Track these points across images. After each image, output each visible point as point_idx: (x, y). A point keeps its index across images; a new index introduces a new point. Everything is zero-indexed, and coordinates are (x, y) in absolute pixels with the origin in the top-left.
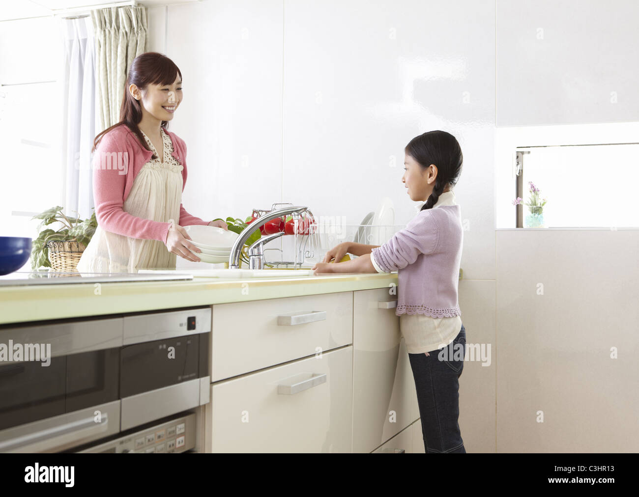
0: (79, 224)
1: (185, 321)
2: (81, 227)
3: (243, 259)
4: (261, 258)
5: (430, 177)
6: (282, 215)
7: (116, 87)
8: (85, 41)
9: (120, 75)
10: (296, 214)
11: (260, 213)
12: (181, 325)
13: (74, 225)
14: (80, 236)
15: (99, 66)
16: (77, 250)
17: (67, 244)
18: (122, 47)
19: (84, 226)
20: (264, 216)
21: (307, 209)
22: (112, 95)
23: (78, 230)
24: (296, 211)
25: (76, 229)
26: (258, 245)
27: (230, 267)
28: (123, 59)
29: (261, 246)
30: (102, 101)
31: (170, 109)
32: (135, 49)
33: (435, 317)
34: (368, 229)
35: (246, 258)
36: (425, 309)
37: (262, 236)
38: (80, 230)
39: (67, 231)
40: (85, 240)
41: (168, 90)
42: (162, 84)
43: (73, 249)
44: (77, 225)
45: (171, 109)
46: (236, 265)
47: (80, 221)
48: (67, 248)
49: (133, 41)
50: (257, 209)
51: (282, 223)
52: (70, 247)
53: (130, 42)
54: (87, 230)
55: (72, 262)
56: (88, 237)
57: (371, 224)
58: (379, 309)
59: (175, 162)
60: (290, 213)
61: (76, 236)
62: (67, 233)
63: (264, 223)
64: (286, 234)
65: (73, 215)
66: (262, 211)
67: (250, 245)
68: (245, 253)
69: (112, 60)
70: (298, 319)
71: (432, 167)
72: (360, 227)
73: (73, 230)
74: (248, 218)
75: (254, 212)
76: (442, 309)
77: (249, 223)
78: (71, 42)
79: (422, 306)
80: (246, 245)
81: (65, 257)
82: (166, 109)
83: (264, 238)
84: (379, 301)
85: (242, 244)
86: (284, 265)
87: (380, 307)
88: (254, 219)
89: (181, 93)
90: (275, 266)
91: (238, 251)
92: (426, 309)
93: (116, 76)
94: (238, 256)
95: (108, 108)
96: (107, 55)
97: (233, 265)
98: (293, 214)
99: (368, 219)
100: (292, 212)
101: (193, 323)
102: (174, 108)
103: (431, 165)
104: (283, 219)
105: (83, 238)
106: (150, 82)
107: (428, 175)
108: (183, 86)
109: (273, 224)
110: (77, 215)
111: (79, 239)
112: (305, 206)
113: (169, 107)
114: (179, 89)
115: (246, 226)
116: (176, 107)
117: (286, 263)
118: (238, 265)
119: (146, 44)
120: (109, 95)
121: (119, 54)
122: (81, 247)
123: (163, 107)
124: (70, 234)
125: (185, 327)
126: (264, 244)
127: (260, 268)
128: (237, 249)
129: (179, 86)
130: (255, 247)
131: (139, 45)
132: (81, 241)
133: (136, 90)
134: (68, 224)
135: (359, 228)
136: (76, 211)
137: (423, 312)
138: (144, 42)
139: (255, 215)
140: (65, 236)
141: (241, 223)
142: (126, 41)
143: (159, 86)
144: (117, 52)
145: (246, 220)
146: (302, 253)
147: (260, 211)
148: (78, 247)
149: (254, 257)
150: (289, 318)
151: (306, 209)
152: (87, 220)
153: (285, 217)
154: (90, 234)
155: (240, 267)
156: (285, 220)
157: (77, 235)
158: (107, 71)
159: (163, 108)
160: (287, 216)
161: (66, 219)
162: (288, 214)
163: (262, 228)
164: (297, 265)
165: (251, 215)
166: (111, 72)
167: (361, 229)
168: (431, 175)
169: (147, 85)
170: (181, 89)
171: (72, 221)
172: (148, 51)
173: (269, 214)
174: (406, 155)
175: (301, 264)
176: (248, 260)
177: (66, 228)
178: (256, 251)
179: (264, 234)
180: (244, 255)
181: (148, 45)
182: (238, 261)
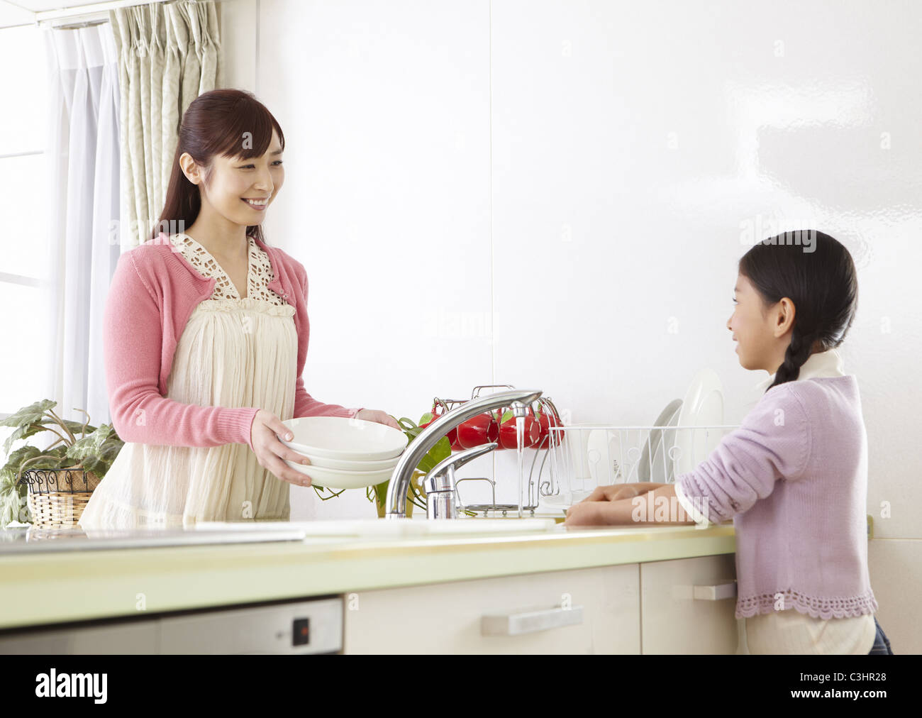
0: (87, 435)
1: (288, 627)
2: (91, 441)
3: (416, 500)
4: (452, 496)
5: (779, 324)
6: (494, 408)
7: (161, 160)
8: (100, 70)
9: (168, 137)
10: (519, 404)
11: (449, 405)
12: (280, 636)
13: (78, 436)
14: (91, 459)
15: (127, 119)
16: (84, 487)
17: (63, 476)
18: (172, 81)
19: (97, 439)
20: (456, 411)
21: (542, 396)
22: (152, 177)
23: (86, 447)
24: (520, 400)
25: (82, 444)
26: (445, 471)
27: (388, 516)
28: (173, 104)
29: (450, 471)
30: (132, 188)
31: (256, 203)
32: (196, 83)
33: (815, 617)
34: (670, 434)
35: (421, 497)
36: (795, 598)
37: (453, 453)
38: (90, 448)
39: (63, 450)
40: (101, 468)
41: (252, 167)
42: (241, 156)
43: (76, 486)
44: (83, 437)
45: (260, 203)
46: (399, 511)
47: (91, 430)
48: (64, 485)
49: (192, 68)
50: (443, 397)
51: (494, 426)
52: (70, 481)
53: (187, 70)
54: (103, 447)
55: (75, 512)
56: (105, 462)
57: (676, 425)
58: (696, 601)
59: (277, 301)
60: (508, 403)
61: (81, 458)
62: (63, 454)
63: (456, 424)
64: (500, 447)
65: (76, 418)
66: (453, 402)
67: (428, 471)
68: (418, 487)
69: (152, 108)
70: (524, 623)
71: (784, 303)
72: (653, 430)
73: (76, 448)
74: (425, 417)
75: (437, 403)
76: (828, 600)
77: (424, 427)
78: (72, 73)
79: (789, 592)
80: (421, 472)
81: (58, 501)
82: (248, 203)
83: (457, 455)
84: (694, 585)
85: (412, 469)
86: (498, 512)
87: (697, 597)
88: (436, 417)
89: (282, 169)
90: (480, 513)
91: (404, 482)
92: (799, 598)
93: (160, 139)
94: (404, 493)
95: (144, 203)
96: (143, 96)
97: (392, 512)
98: (513, 405)
99: (670, 412)
100: (512, 401)
101: (304, 632)
102: (266, 201)
103: (784, 299)
104: (496, 416)
105: (96, 463)
106: (219, 152)
107: (777, 319)
108: (284, 157)
109: (475, 427)
110: (85, 419)
111: (89, 465)
112: (537, 389)
113: (254, 200)
114: (277, 163)
115: (419, 432)
116: (270, 200)
117: (503, 506)
118: (403, 512)
119: (217, 73)
120: (147, 176)
121: (164, 95)
122: (91, 481)
123: (244, 200)
124: (69, 455)
125: (288, 639)
126: (456, 468)
127: (448, 516)
128: (402, 478)
129: (276, 158)
130: (438, 475)
131: (205, 75)
132: (92, 468)
133: (192, 165)
134: (65, 435)
135: (651, 434)
136: (84, 411)
137: (791, 604)
138: (215, 70)
139: (439, 410)
140: (60, 459)
141: (411, 427)
142: (179, 70)
143: (234, 161)
144: (161, 91)
145: (421, 421)
146: (536, 486)
147: (448, 401)
148: (85, 481)
149: (436, 495)
150: (505, 619)
151: (539, 394)
152: (104, 426)
153: (500, 411)
154: (110, 456)
155: (409, 516)
156: (499, 420)
157: (84, 458)
158: (142, 128)
159: (243, 202)
160: (503, 409)
161: (62, 425)
162: (503, 406)
163: (452, 435)
164: (525, 512)
165: (430, 410)
166: (149, 132)
167: (655, 435)
168: (782, 320)
169: (211, 158)
170: (280, 162)
171: (73, 428)
172: (223, 87)
173: (465, 408)
174: (739, 275)
175: (534, 508)
176: (424, 500)
177: (63, 443)
178: (440, 483)
179: (459, 448)
180: (417, 492)
181: (222, 77)
182: (404, 503)
